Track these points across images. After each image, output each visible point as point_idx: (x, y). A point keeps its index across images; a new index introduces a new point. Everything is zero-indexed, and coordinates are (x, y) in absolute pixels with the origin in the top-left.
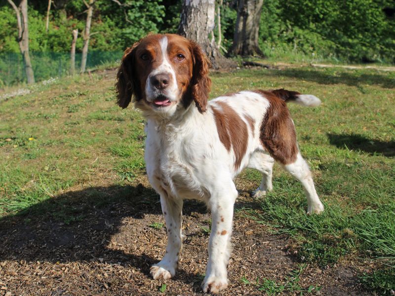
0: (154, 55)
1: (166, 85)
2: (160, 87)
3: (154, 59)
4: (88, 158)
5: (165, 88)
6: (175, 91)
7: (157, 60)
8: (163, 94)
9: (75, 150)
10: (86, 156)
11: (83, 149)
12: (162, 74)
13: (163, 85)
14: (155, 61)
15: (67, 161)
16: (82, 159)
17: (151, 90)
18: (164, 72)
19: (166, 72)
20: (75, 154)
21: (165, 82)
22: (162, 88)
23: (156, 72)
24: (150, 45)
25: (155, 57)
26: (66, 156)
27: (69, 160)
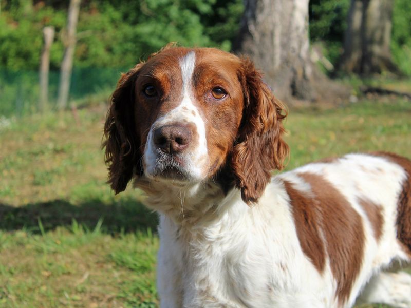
0: (167, 86)
1: (182, 146)
2: (169, 149)
3: (167, 95)
4: (69, 273)
5: (179, 151)
6: (201, 159)
7: (171, 98)
8: (175, 164)
9: (45, 258)
10: (66, 271)
11: (59, 257)
12: (176, 125)
13: (176, 145)
14: (167, 99)
15: (30, 281)
16: (58, 275)
17: (152, 155)
18: (180, 120)
19: (185, 121)
20: (46, 266)
21: (179, 140)
22: (173, 153)
23: (164, 121)
24: (160, 68)
25: (168, 91)
26: (27, 270)
27: (33, 278)
